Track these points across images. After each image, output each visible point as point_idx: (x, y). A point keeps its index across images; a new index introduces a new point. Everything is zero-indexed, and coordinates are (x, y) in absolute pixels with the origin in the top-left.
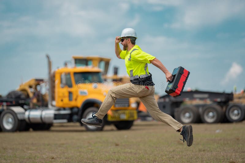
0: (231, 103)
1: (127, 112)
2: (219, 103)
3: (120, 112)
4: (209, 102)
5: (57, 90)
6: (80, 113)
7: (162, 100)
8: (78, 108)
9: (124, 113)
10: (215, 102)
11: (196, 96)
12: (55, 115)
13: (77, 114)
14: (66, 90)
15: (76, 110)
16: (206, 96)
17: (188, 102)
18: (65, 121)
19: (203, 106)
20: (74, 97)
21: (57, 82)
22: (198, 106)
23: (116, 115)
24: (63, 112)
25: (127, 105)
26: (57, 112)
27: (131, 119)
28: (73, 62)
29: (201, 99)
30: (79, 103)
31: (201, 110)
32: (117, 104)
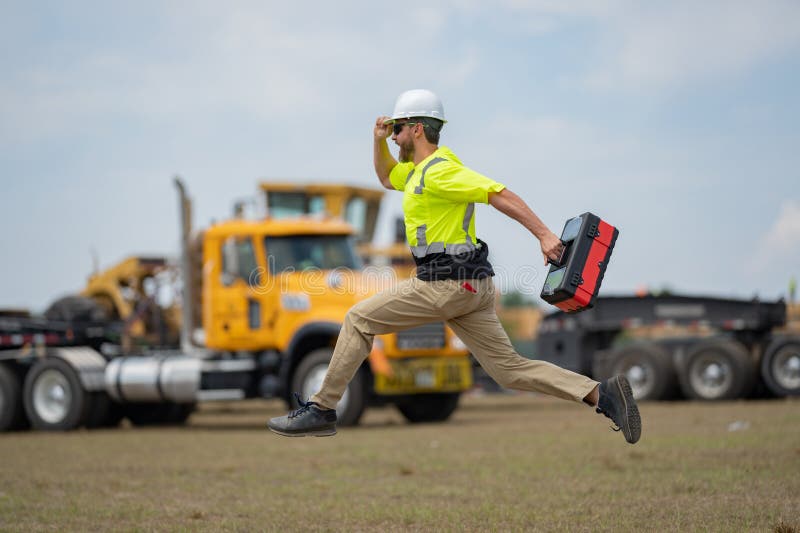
0: (778, 335)
1: (438, 364)
2: (739, 335)
3: (416, 364)
4: (705, 331)
5: (209, 293)
6: (284, 369)
7: (553, 326)
8: (277, 351)
9: (429, 369)
10: (726, 330)
11: (664, 310)
12: (205, 375)
13: (274, 370)
14: (238, 295)
15: (270, 358)
16: (696, 311)
17: (637, 331)
18: (236, 394)
19: (687, 344)
20: (266, 316)
21: (210, 266)
22: (670, 345)
23: (404, 374)
24: (228, 366)
25: (437, 341)
26: (209, 367)
27: (452, 387)
28: (262, 200)
29: (680, 321)
30: (282, 336)
31: (679, 357)
32: (405, 337)
